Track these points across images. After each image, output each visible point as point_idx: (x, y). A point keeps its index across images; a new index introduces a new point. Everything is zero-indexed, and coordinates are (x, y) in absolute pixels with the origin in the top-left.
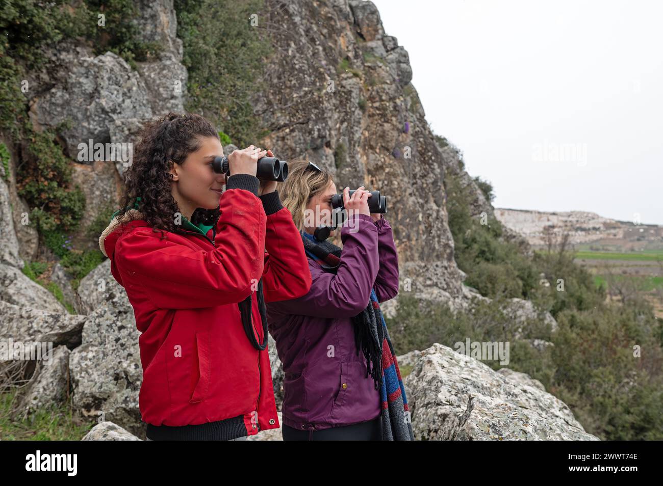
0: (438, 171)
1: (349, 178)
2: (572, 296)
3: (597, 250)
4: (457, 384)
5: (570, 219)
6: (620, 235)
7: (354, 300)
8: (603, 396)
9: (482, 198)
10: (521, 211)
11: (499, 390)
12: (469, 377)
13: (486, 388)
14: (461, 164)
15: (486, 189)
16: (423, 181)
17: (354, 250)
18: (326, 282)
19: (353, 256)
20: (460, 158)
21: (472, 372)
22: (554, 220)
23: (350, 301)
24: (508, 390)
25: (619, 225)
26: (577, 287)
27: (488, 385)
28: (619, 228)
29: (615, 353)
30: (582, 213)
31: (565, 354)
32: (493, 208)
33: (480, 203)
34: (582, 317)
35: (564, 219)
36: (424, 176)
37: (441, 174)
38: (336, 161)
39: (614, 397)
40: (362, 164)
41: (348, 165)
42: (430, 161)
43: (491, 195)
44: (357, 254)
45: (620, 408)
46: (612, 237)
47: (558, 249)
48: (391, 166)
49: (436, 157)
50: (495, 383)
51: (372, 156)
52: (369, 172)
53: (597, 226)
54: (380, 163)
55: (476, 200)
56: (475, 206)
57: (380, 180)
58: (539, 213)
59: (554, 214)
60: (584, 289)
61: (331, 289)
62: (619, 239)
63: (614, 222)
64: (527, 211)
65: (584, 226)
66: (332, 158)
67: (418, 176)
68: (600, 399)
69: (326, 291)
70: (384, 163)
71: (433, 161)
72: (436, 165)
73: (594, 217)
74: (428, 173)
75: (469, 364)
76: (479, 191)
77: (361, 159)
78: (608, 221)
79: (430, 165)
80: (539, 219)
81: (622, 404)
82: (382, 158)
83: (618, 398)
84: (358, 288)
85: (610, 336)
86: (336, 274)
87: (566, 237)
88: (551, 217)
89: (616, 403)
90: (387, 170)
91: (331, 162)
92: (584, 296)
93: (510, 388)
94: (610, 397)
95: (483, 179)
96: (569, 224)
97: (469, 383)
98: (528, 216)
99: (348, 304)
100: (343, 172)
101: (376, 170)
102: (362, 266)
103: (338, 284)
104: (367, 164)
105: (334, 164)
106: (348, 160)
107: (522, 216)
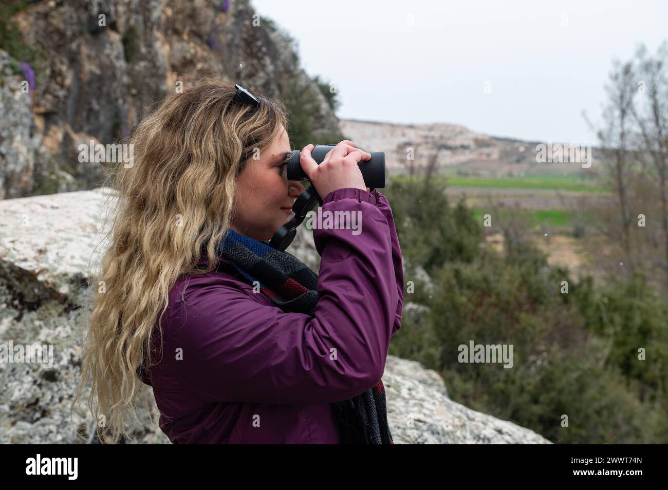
0: (270, 68)
1: (145, 77)
2: (449, 241)
3: (466, 175)
4: (409, 432)
5: (433, 133)
6: (495, 155)
7: (357, 370)
8: (506, 382)
9: (324, 106)
10: (368, 123)
11: (464, 433)
12: (422, 417)
13: (448, 433)
14: (295, 58)
15: (329, 94)
16: (251, 82)
17: (349, 265)
18: (293, 333)
19: (347, 278)
20: (294, 49)
21: (422, 405)
22: (412, 136)
23: (349, 371)
24: (476, 432)
25: (495, 142)
26: (455, 230)
27: (450, 428)
28: (494, 145)
29: (517, 321)
30: (447, 126)
31: (452, 325)
32: (338, 120)
33: (323, 112)
34: (469, 271)
35: (424, 133)
36: (251, 76)
37: (275, 72)
38: (126, 51)
39: (518, 382)
40: (163, 56)
41: (143, 58)
42: (260, 55)
43: (335, 101)
44: (354, 274)
45: (526, 397)
46: (484, 157)
47: (423, 175)
48: (204, 60)
49: (268, 49)
50: (457, 422)
51: (177, 46)
52: (174, 68)
53: (466, 143)
54: (188, 56)
55: (317, 109)
56: (316, 118)
57: (189, 80)
58: (392, 126)
59: (411, 127)
60: (465, 232)
61: (306, 347)
62: (493, 161)
63: (486, 138)
64: (375, 123)
65: (451, 143)
66: (119, 48)
67: (243, 75)
68: (501, 385)
69: (296, 349)
70: (194, 56)
71: (265, 54)
72: (267, 60)
73: (463, 131)
74: (257, 71)
75: (414, 393)
76: (321, 97)
77: (163, 50)
78: (480, 137)
79: (260, 59)
80: (392, 133)
81: (529, 392)
82: (192, 48)
83: (525, 383)
84: (365, 346)
85: (511, 300)
86: (314, 316)
87: (433, 160)
88: (408, 131)
89: (522, 390)
90: (199, 66)
91: (119, 54)
92: (466, 241)
93: (477, 427)
94: (513, 382)
95: (324, 80)
96: (430, 140)
97: (425, 427)
98: (377, 129)
99: (345, 379)
100: (137, 68)
101: (183, 66)
102: (367, 296)
103: (321, 337)
104: (171, 56)
105: (122, 55)
106: (143, 50)
107: (369, 130)
